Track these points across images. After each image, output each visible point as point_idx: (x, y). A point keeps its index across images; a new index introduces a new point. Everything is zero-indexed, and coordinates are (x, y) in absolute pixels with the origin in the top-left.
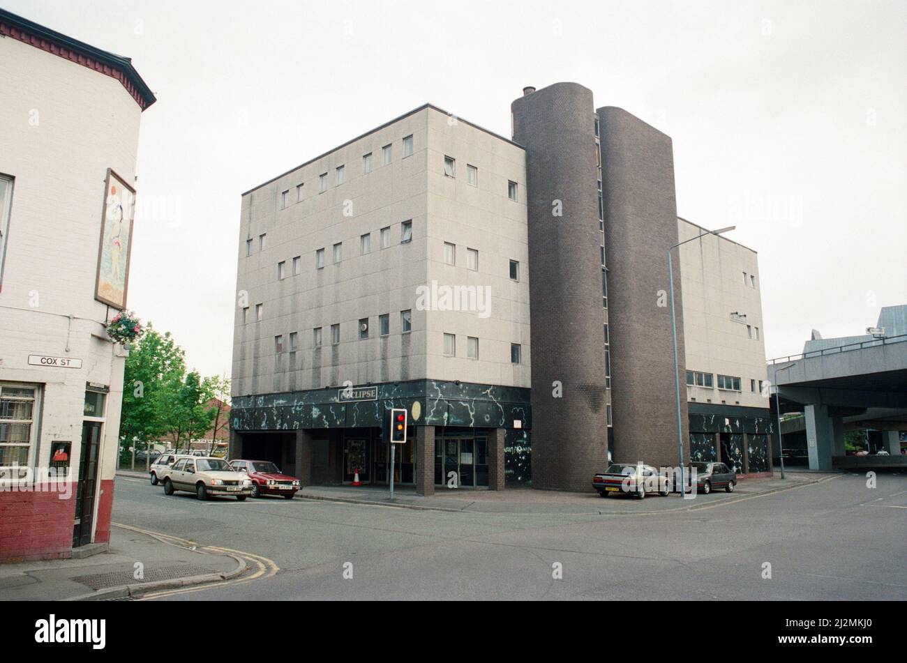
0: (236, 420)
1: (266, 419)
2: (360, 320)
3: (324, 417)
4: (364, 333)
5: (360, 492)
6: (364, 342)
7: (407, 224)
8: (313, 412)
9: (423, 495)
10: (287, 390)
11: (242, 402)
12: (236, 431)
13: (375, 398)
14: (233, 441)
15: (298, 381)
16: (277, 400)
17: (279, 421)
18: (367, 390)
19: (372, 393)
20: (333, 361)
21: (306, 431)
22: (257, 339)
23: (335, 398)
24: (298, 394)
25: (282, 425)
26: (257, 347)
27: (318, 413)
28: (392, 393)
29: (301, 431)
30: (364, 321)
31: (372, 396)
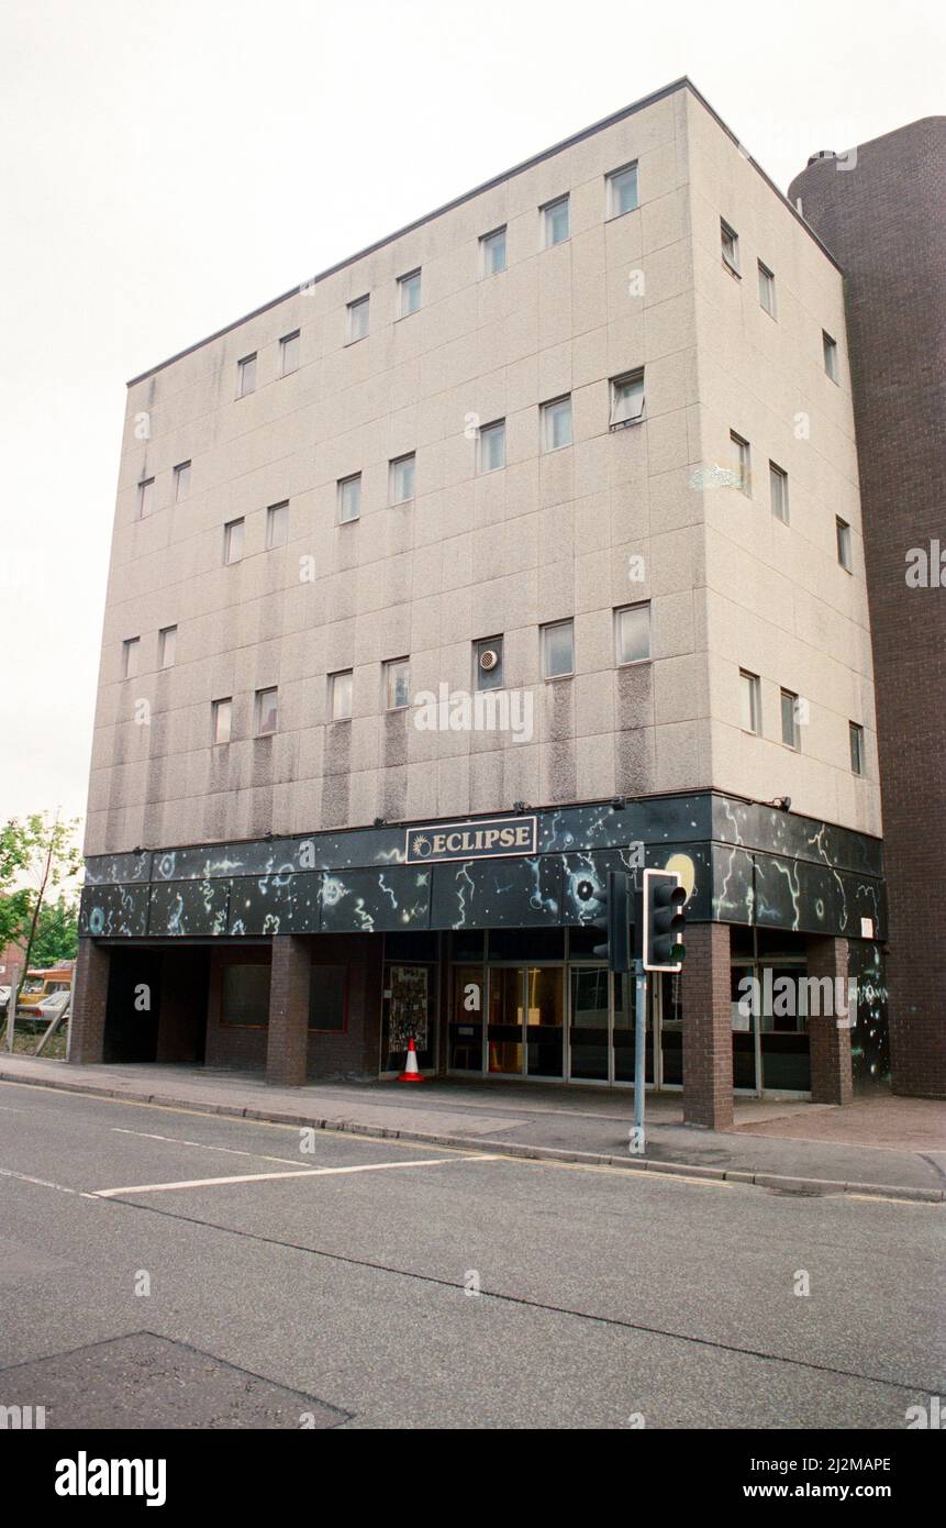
0: (96, 912)
1: (180, 910)
2: (474, 641)
3: (361, 902)
4: (489, 674)
7: (627, 382)
8: (325, 891)
10: (244, 834)
11: (115, 867)
12: (95, 939)
13: (530, 848)
14: (87, 965)
15: (278, 812)
16: (213, 860)
17: (222, 915)
18: (500, 827)
19: (520, 835)
20: (389, 754)
21: (300, 940)
22: (160, 712)
23: (396, 851)
24: (283, 843)
25: (228, 924)
27: (340, 893)
28: (589, 833)
29: (287, 940)
30: (488, 643)
31: (520, 842)
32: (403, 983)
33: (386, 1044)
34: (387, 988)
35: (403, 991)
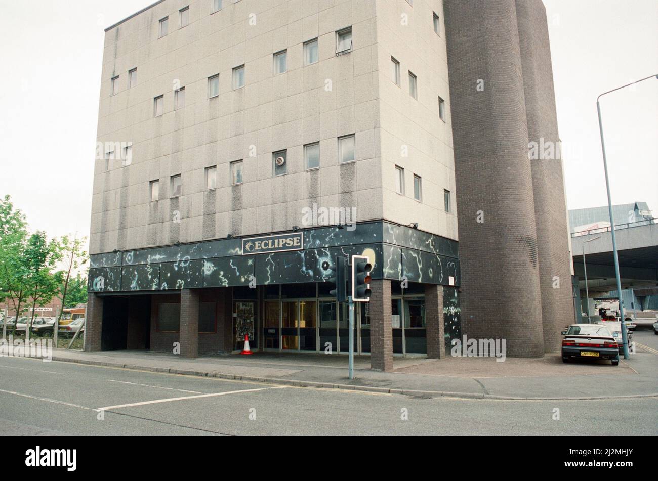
0: (96, 280)
1: (136, 279)
2: (273, 153)
3: (222, 273)
4: (280, 167)
5: (291, 368)
6: (280, 179)
7: (344, 33)
8: (205, 268)
9: (383, 369)
10: (166, 243)
11: (104, 259)
12: (96, 293)
13: (300, 246)
14: (92, 305)
15: (182, 232)
16: (152, 255)
17: (156, 280)
18: (286, 237)
19: (295, 241)
20: (234, 205)
21: (193, 291)
22: (125, 186)
23: (238, 249)
24: (185, 246)
25: (159, 284)
26: (124, 197)
27: (212, 269)
28: (327, 240)
29: (188, 291)
30: (280, 154)
31: (295, 244)
32: (242, 310)
33: (235, 338)
34: (235, 312)
35: (242, 313)
